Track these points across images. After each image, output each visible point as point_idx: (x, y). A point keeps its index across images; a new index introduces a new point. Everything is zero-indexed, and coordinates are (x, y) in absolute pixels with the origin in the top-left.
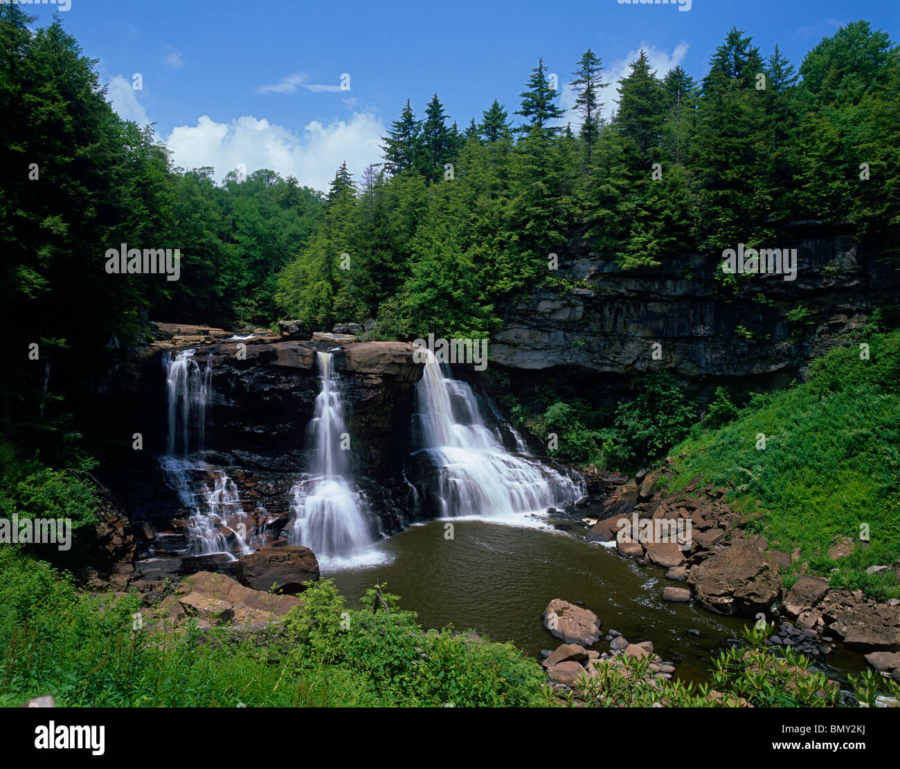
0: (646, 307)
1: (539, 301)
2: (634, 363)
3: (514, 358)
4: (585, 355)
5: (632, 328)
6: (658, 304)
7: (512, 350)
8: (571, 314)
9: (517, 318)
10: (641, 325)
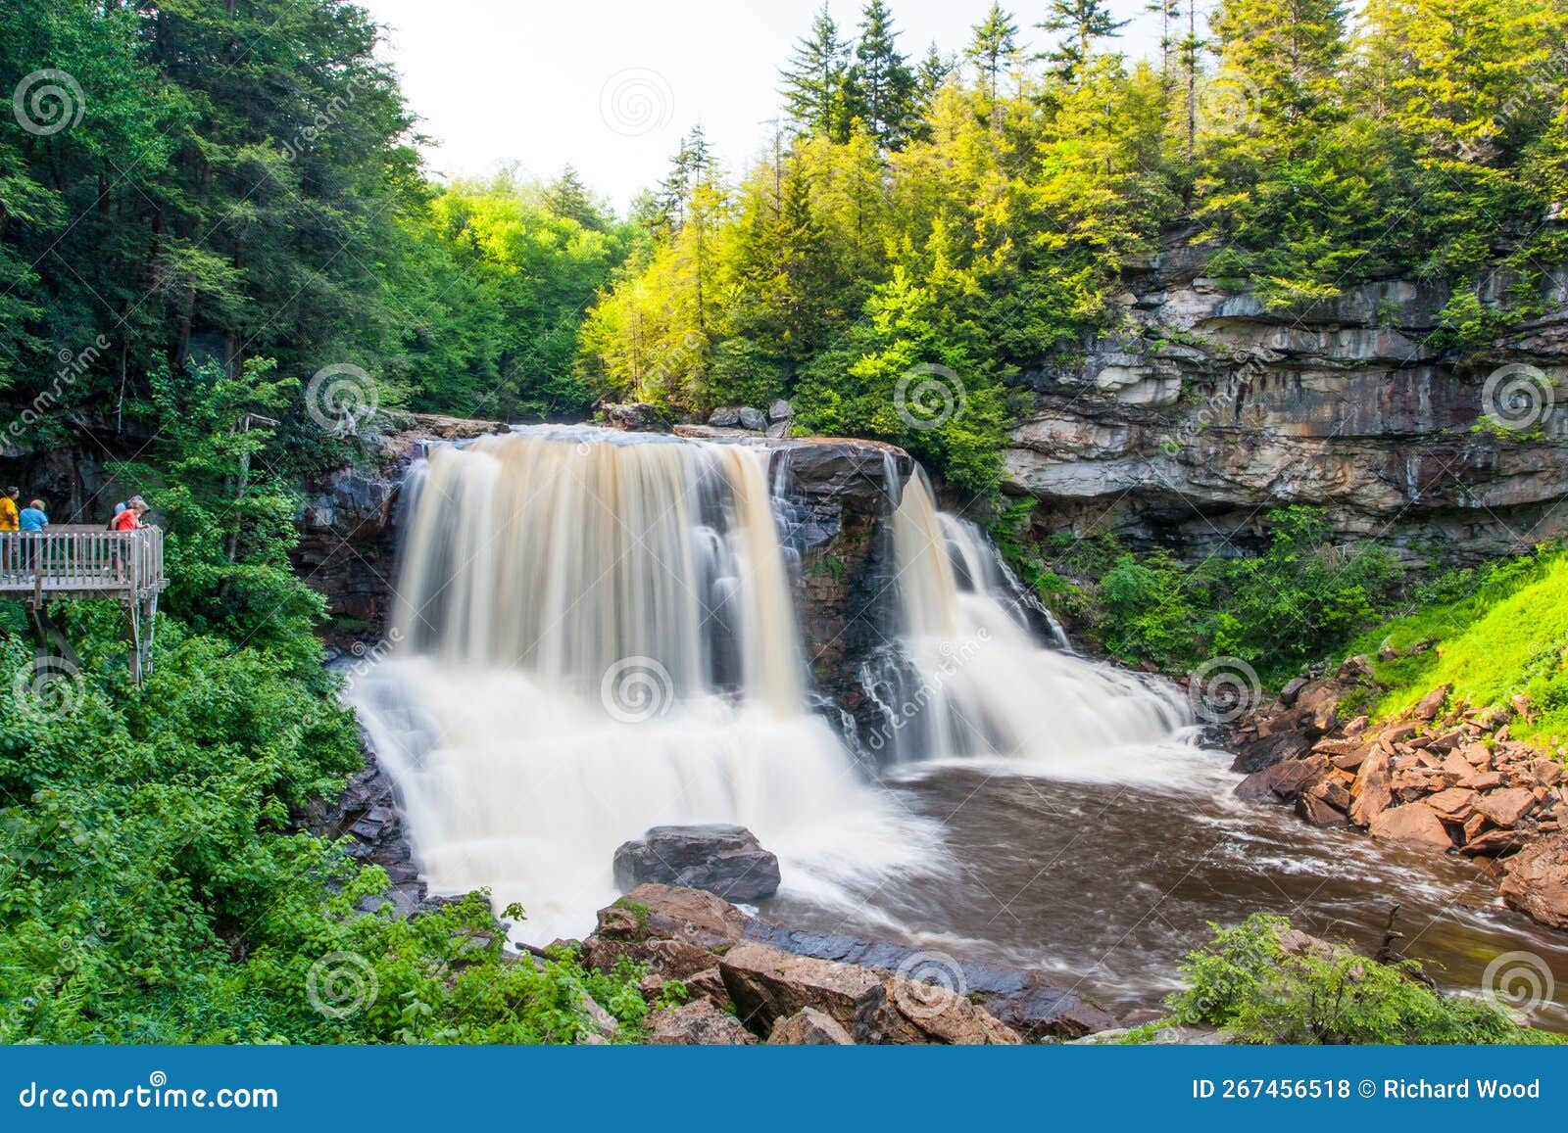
0: (1298, 381)
1: (1100, 368)
2: (1271, 484)
3: (1044, 476)
4: (1177, 470)
5: (1271, 418)
6: (1321, 375)
7: (1040, 462)
8: (1156, 393)
9: (1055, 400)
10: (1288, 415)
